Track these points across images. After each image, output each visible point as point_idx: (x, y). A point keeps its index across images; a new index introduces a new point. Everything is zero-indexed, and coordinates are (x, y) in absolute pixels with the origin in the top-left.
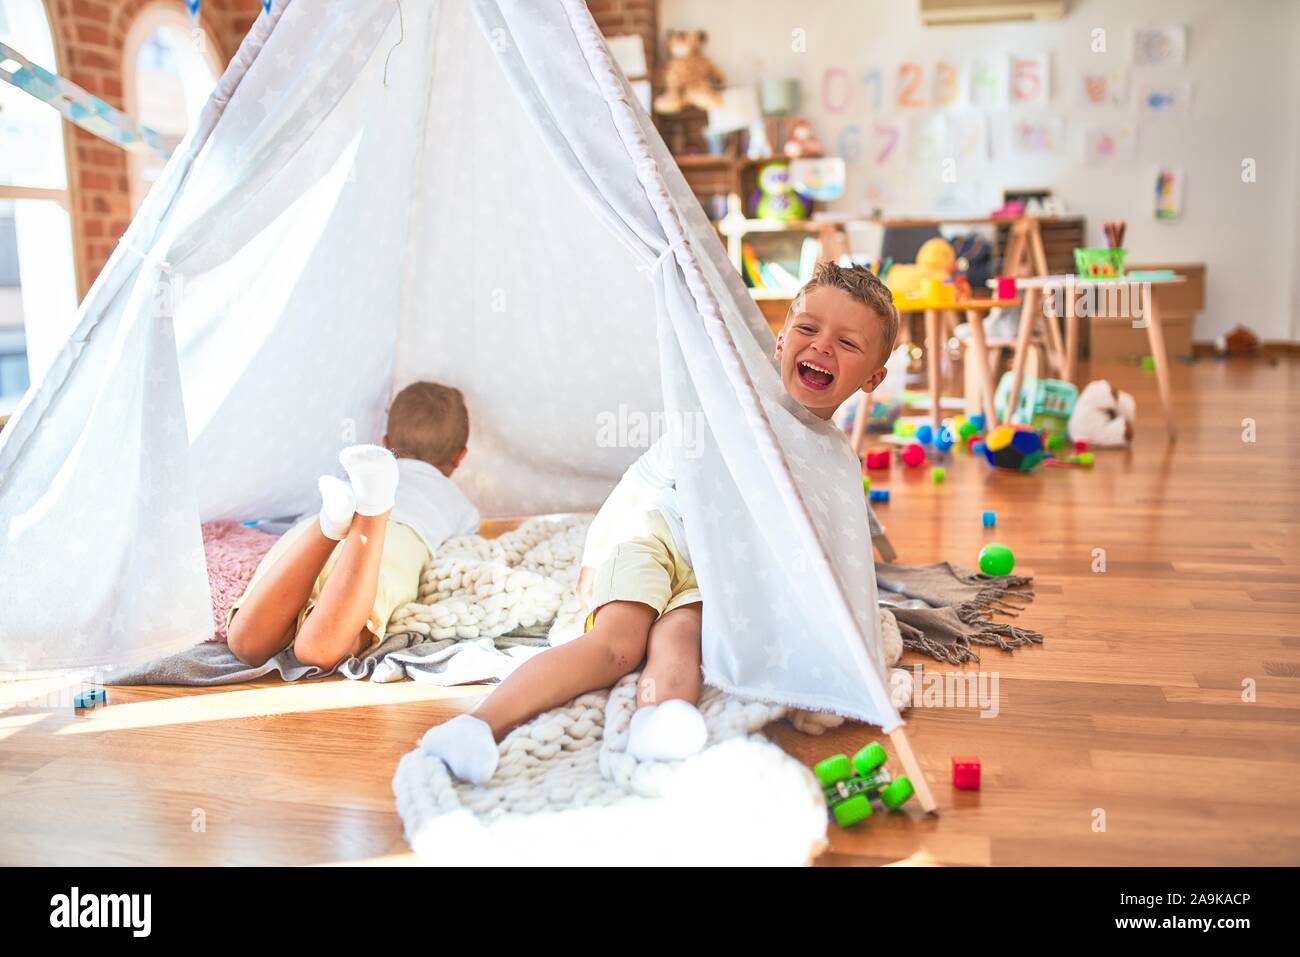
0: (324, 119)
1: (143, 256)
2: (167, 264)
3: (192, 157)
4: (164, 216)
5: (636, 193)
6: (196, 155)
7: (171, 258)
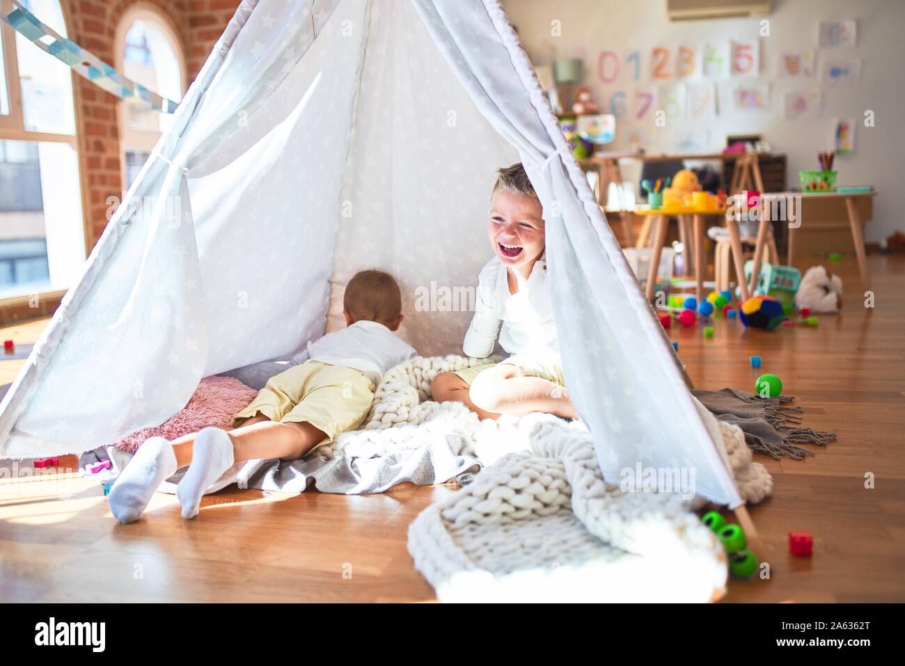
0: (296, 63)
1: (169, 162)
2: (186, 169)
3: (202, 91)
4: (183, 133)
5: (530, 114)
6: (206, 89)
7: (190, 165)
